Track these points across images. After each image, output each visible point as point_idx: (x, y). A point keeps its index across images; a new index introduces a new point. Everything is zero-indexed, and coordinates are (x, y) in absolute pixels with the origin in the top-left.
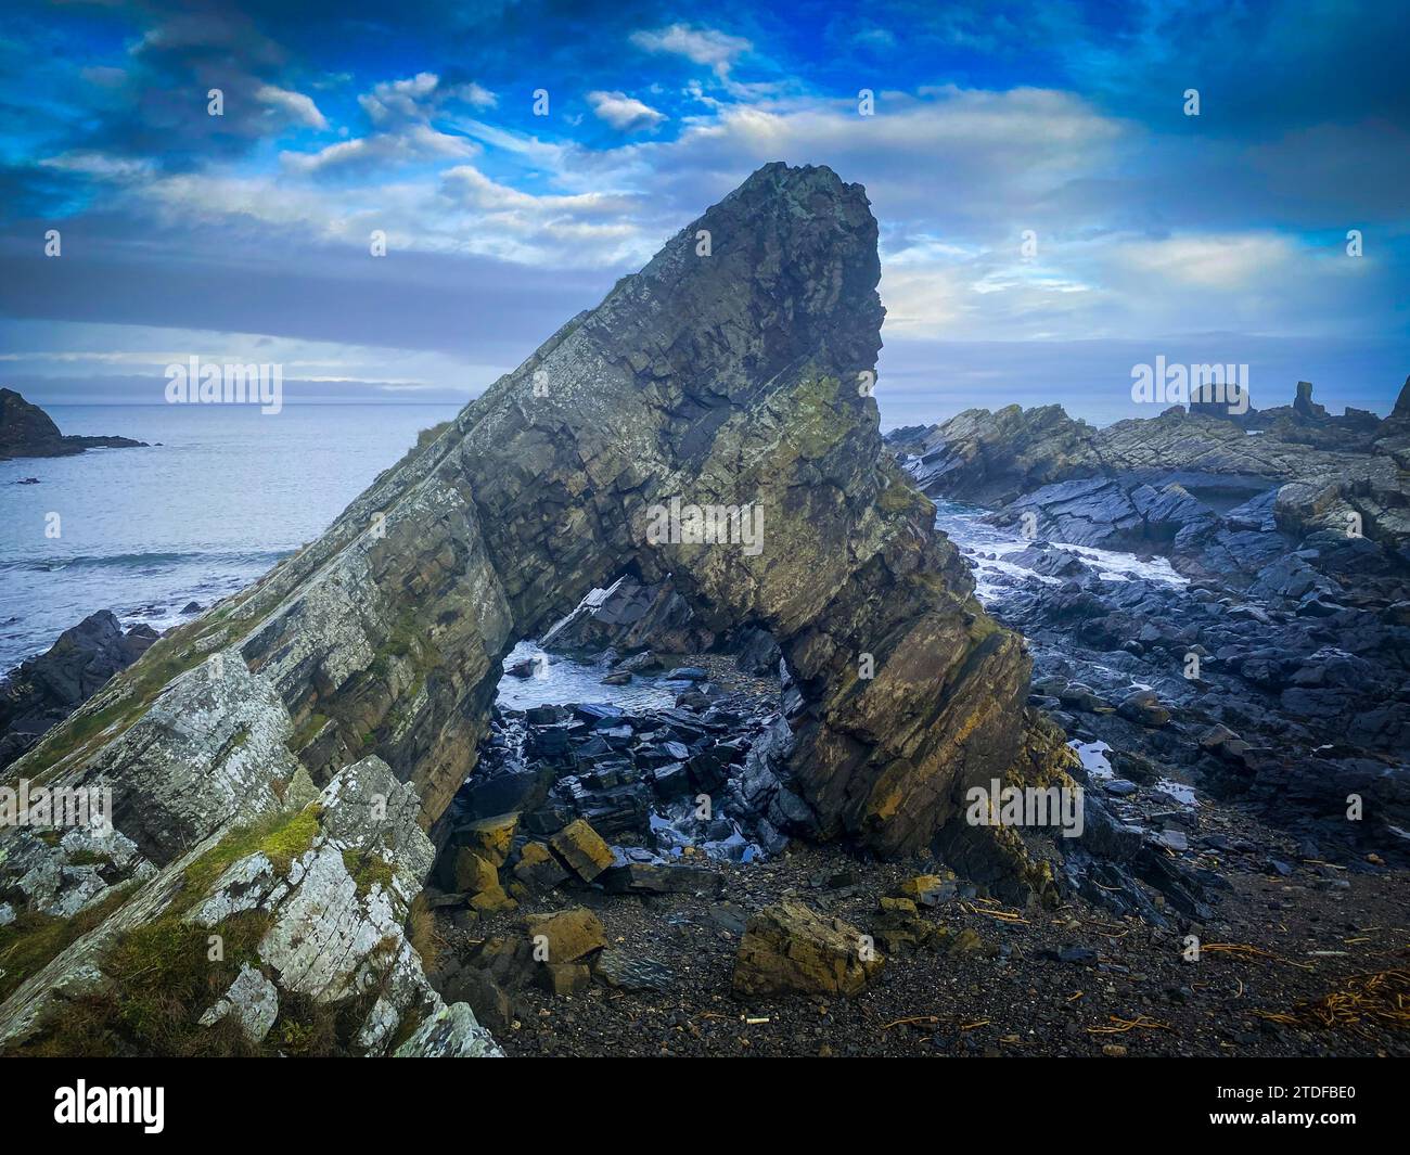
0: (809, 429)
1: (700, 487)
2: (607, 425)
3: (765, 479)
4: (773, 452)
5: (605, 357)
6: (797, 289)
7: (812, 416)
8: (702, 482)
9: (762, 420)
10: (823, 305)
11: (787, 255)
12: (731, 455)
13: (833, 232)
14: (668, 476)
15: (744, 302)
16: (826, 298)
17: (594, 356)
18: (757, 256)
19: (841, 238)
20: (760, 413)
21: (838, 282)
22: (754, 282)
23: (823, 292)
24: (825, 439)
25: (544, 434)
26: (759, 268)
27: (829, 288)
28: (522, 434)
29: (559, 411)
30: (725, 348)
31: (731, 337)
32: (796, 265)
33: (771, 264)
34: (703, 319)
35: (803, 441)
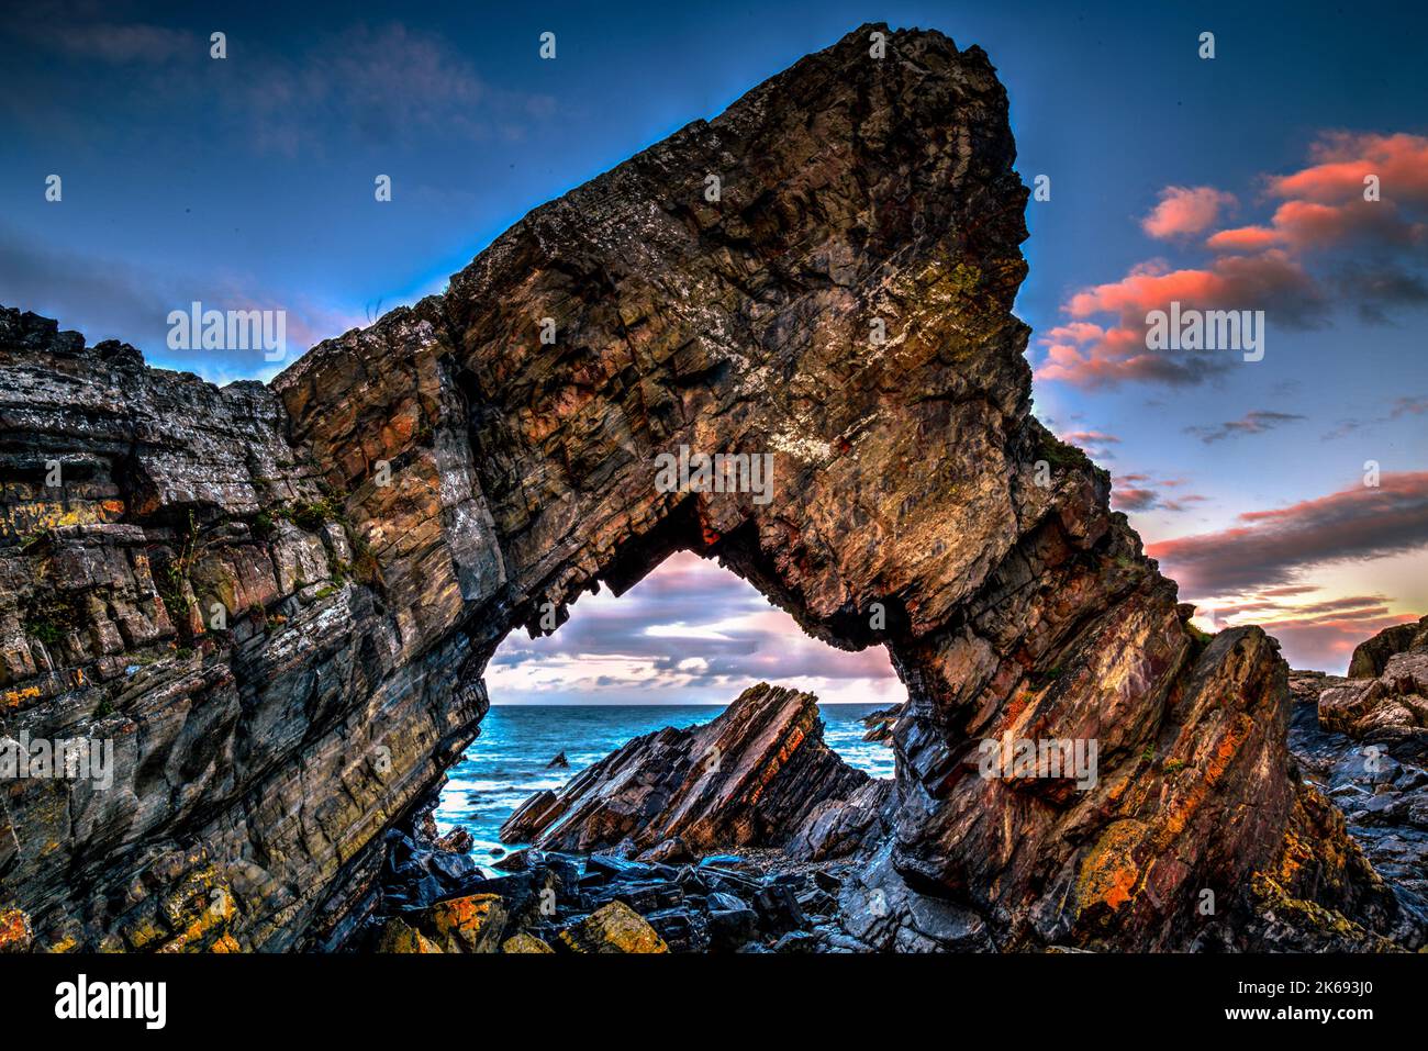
0: (947, 320)
1: (794, 391)
2: (662, 281)
3: (889, 384)
4: (898, 347)
5: (660, 203)
6: (914, 152)
7: (948, 306)
8: (799, 385)
9: (880, 306)
10: (949, 176)
11: (898, 112)
12: (838, 351)
13: (954, 94)
14: (747, 372)
15: (846, 164)
16: (951, 170)
17: (645, 198)
18: (860, 111)
19: (965, 102)
20: (876, 297)
21: (965, 150)
22: (857, 141)
23: (947, 162)
24: (969, 337)
25: (569, 277)
26: (863, 125)
27: (955, 157)
28: (537, 274)
29: (593, 248)
30: (821, 218)
31: (831, 206)
32: (910, 125)
33: (878, 120)
34: (792, 182)
35: (940, 334)
